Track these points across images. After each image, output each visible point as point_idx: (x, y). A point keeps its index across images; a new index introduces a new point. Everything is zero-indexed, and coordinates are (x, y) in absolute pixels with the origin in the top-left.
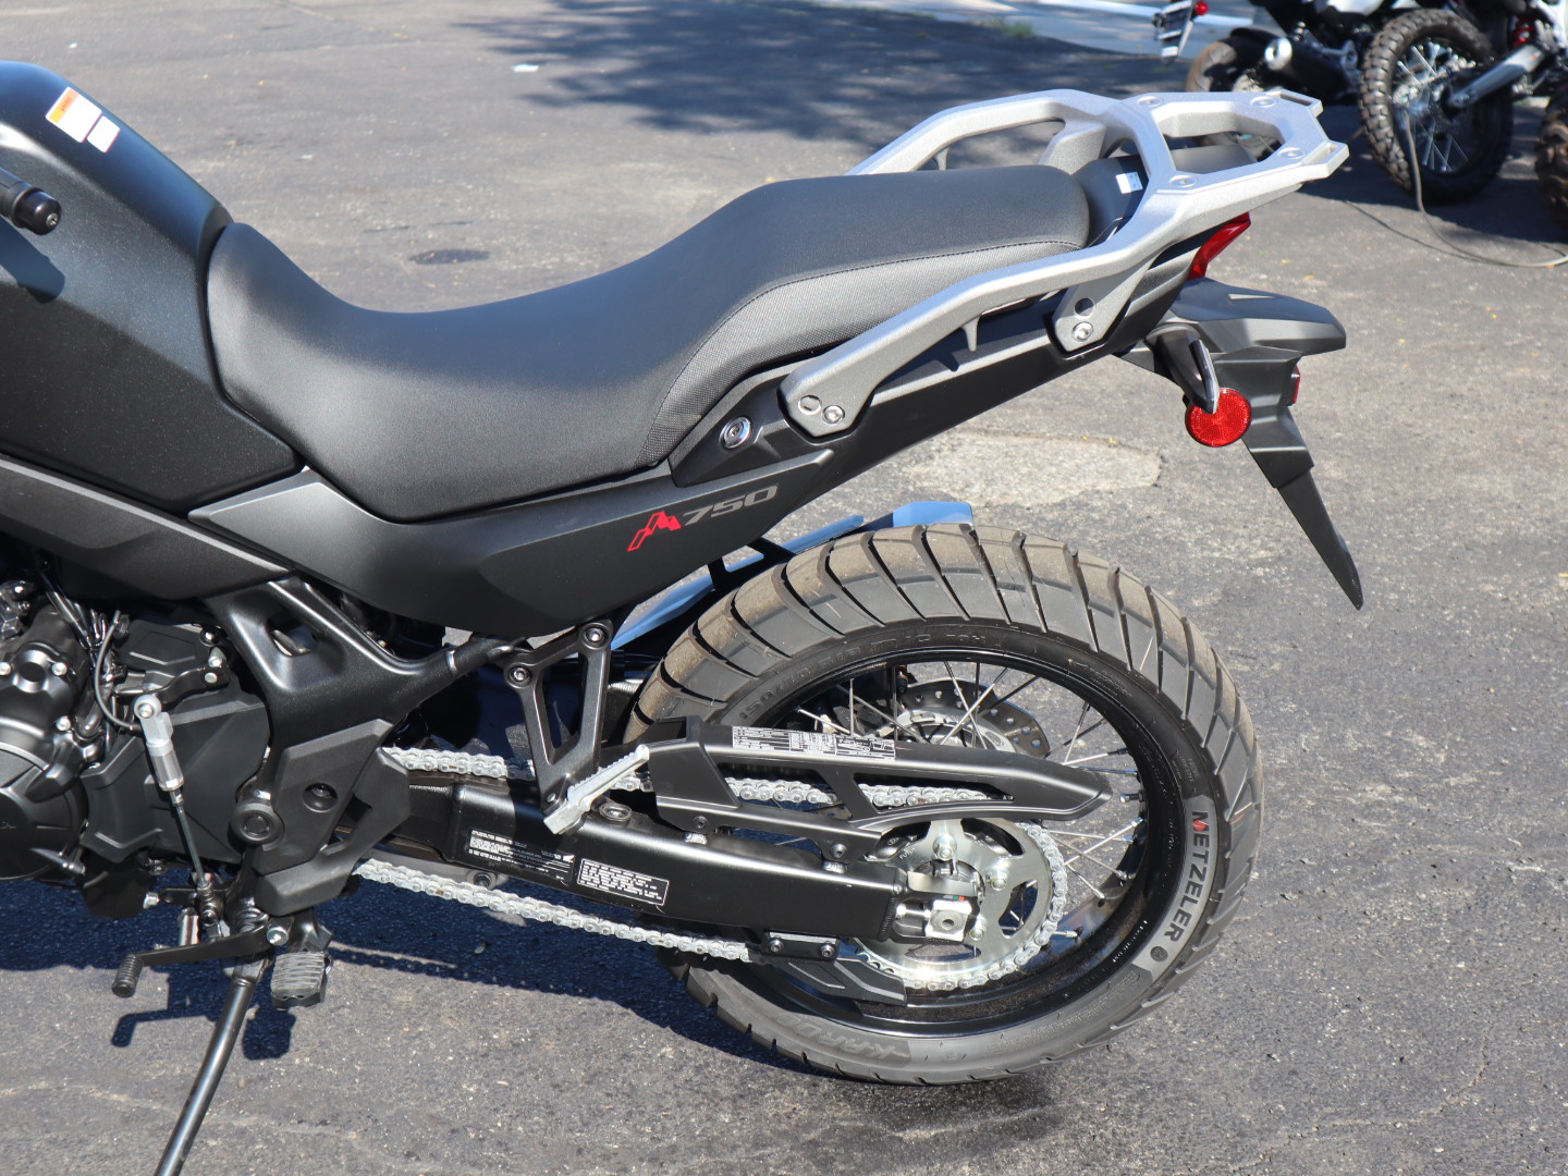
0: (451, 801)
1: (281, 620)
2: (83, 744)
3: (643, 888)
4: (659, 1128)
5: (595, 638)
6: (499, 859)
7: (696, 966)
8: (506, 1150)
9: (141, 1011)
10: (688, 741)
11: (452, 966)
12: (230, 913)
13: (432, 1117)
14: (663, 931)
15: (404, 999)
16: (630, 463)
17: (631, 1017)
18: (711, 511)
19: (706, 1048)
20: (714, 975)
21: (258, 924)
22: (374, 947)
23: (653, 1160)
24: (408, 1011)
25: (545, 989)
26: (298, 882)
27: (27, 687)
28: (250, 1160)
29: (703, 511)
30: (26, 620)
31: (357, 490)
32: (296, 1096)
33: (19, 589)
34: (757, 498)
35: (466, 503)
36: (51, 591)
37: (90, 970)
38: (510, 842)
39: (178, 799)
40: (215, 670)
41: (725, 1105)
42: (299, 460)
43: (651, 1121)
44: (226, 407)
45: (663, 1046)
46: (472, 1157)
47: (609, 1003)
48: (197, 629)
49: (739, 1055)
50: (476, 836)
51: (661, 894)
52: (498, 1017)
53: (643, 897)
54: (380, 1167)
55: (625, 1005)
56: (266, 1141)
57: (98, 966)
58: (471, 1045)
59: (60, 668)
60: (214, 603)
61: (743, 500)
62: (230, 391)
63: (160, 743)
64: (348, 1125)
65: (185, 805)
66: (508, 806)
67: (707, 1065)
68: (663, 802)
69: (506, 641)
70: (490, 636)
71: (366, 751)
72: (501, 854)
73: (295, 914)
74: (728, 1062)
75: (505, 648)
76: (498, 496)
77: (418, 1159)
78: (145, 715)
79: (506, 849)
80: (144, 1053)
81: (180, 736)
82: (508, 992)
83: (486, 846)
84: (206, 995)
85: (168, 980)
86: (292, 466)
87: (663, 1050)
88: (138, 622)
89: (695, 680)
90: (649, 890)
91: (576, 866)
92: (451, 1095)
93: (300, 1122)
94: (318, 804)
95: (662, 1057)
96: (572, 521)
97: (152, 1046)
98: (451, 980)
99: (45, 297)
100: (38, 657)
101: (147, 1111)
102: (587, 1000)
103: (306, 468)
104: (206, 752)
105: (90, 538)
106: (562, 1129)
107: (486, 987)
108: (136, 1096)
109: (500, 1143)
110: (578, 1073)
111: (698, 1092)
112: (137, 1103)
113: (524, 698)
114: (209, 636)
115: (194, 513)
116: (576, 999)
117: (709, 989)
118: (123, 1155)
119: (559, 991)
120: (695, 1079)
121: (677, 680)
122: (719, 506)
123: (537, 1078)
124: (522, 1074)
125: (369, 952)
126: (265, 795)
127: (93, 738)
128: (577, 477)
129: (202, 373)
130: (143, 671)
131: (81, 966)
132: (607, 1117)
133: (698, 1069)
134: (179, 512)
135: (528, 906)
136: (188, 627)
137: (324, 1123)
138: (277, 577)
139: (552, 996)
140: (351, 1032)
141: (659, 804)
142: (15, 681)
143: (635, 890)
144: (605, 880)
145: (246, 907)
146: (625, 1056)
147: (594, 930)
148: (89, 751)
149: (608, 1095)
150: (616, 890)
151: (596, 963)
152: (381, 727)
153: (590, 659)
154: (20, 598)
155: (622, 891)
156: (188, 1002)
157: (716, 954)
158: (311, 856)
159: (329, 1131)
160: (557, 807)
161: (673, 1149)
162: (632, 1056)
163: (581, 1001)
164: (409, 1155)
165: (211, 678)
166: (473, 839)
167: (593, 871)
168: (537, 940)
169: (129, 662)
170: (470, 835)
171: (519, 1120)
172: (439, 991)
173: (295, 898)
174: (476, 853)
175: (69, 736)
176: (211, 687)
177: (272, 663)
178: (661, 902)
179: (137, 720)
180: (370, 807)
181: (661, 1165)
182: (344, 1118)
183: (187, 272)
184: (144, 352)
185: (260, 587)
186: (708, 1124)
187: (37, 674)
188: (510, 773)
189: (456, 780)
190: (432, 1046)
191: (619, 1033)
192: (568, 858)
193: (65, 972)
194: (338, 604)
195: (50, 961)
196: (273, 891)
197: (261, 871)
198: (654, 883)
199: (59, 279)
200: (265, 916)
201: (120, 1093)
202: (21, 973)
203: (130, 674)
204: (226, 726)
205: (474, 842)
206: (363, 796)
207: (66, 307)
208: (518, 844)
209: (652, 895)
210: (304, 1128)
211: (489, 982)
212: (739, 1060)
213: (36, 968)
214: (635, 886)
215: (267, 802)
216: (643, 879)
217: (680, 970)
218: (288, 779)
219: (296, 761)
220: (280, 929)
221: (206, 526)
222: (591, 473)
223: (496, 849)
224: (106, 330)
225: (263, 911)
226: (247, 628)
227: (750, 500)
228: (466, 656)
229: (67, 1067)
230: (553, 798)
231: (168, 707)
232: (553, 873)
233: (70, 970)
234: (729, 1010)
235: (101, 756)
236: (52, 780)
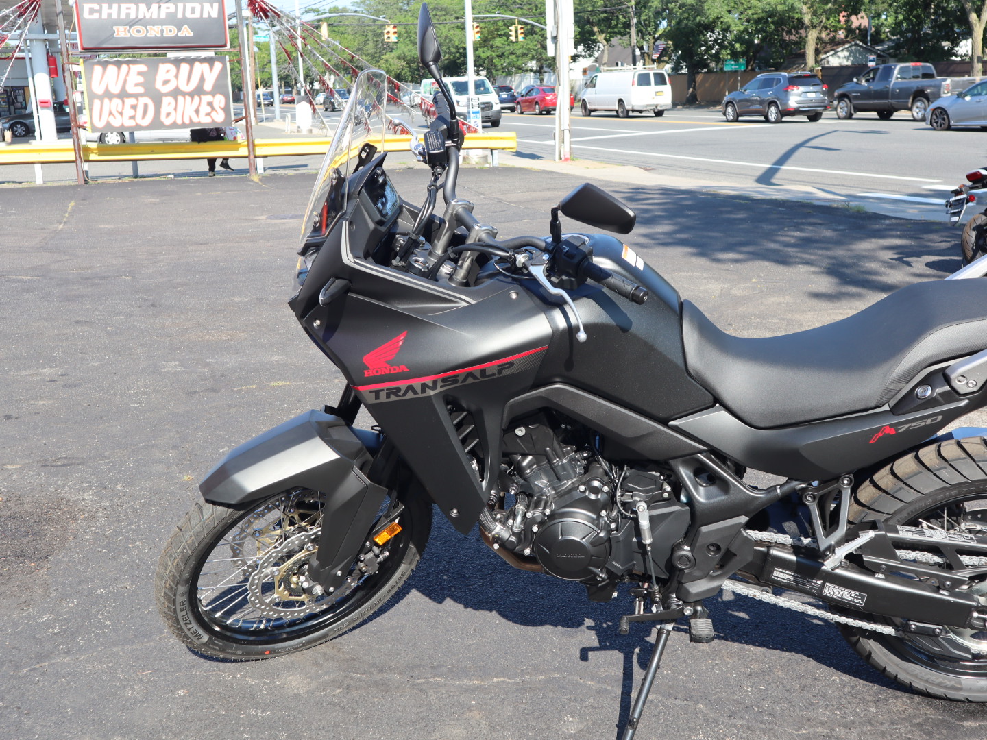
0: (767, 554)
1: (700, 471)
2: (611, 522)
3: (854, 597)
4: (843, 712)
5: (846, 482)
6: (786, 581)
7: (862, 637)
8: (774, 717)
9: (588, 646)
10: (879, 531)
11: (722, 635)
12: (665, 602)
13: (734, 700)
14: (854, 619)
15: (704, 648)
16: (872, 404)
17: (813, 663)
18: (910, 426)
19: (853, 678)
20: (871, 642)
21: (678, 606)
23: (845, 726)
24: (708, 653)
25: (768, 648)
26: (698, 587)
27: (593, 497)
28: (659, 713)
29: (907, 426)
30: (586, 470)
31: (739, 413)
32: (670, 687)
33: (585, 455)
34: (932, 421)
35: (793, 421)
36: (597, 455)
37: (560, 628)
38: (793, 574)
39: (649, 548)
40: (668, 492)
41: (871, 704)
42: (716, 401)
43: (838, 709)
44: (689, 378)
45: (833, 676)
46: (760, 719)
47: (800, 655)
48: (658, 474)
49: (870, 682)
50: (777, 571)
51: (862, 601)
52: (750, 658)
53: (854, 602)
54: (719, 721)
55: (809, 656)
56: (663, 706)
57: (563, 626)
58: (742, 670)
59: (606, 489)
60: (672, 462)
61: (926, 422)
62: (691, 371)
63: (645, 523)
64: (697, 702)
65: (652, 551)
66: (793, 558)
67: (857, 686)
68: (866, 558)
69: (803, 481)
70: (797, 480)
71: (735, 531)
72: (788, 579)
73: (694, 602)
74: (866, 685)
75: (803, 486)
76: (808, 418)
77: (735, 718)
78: (641, 510)
79: (790, 577)
80: (596, 665)
81: (652, 519)
82: (752, 648)
83: (781, 575)
84: (615, 641)
85: (596, 634)
86: (711, 404)
87: (834, 678)
88: (633, 470)
89: (876, 504)
90: (857, 598)
91: (823, 586)
92: (741, 692)
93: (676, 699)
94: (712, 553)
95: (834, 680)
96: (844, 430)
97: (599, 662)
98: (723, 641)
99: (625, 330)
100: (596, 484)
101: (606, 690)
102: (790, 654)
103: (717, 405)
104: (662, 527)
105: (628, 433)
106: (798, 710)
107: (740, 645)
108: (599, 682)
109: (770, 714)
110: (796, 685)
111: (856, 698)
112: (599, 686)
113: (811, 508)
114: (662, 477)
115: (671, 423)
116: (784, 652)
117: (868, 648)
118: (602, 707)
119: (775, 649)
120: (853, 692)
121: (866, 504)
122: (915, 424)
123: (778, 686)
124: (770, 684)
126: (687, 548)
127: (614, 520)
128: (847, 410)
129: (680, 362)
130: (632, 492)
131: (555, 625)
132: (816, 706)
133: (853, 687)
134: (665, 422)
135: (793, 604)
136: (654, 473)
137: (687, 700)
138: (701, 452)
139: (772, 651)
140: (685, 661)
141: (864, 559)
142: (587, 493)
143: (850, 599)
144: (836, 592)
145: (671, 598)
146: (816, 679)
147: (823, 617)
148: (613, 526)
149: (814, 696)
150: (841, 598)
151: (788, 637)
152: (743, 519)
153: (843, 492)
154: (585, 459)
155: (844, 599)
156: (608, 644)
157: (880, 631)
158: (706, 576)
159: (690, 703)
160: (830, 557)
161: (853, 722)
162: (819, 680)
163: (787, 654)
164: (730, 716)
165: (666, 495)
166: (775, 572)
167: (831, 589)
168: (757, 626)
169: (626, 488)
170: (774, 570)
171: (775, 704)
172: (719, 646)
173: (698, 594)
174: (776, 578)
175: (606, 519)
176: (664, 500)
177: (696, 489)
178: (861, 604)
179: (636, 513)
180: (735, 555)
181: (850, 729)
182: (695, 698)
183: (675, 320)
184: (660, 353)
185: (694, 456)
186: (866, 712)
187: (596, 491)
188: (794, 543)
189: (769, 545)
190: (724, 670)
191: (810, 668)
192: (820, 582)
193: (548, 628)
194: (725, 463)
195: (542, 623)
196: (687, 591)
197: (683, 582)
198: (859, 595)
199: (630, 323)
200: (681, 602)
201: (592, 681)
202: (531, 627)
203: (627, 493)
204: (671, 517)
205: (775, 573)
206: (733, 550)
207: (635, 336)
208: (796, 575)
209: (858, 601)
210: (678, 702)
211: (741, 643)
212: (871, 684)
213: (537, 626)
214: (851, 596)
215: (688, 551)
216: (854, 593)
217: (855, 639)
218: (701, 541)
219: (705, 533)
220: (689, 608)
221: (676, 429)
222: (853, 409)
223: (786, 577)
224: (646, 343)
225: (680, 600)
226: (685, 473)
227: (929, 422)
228: (786, 488)
229: (565, 669)
230: (828, 553)
231: (649, 508)
232: (811, 589)
233: (552, 627)
234: (876, 659)
235: (617, 529)
236: (601, 537)
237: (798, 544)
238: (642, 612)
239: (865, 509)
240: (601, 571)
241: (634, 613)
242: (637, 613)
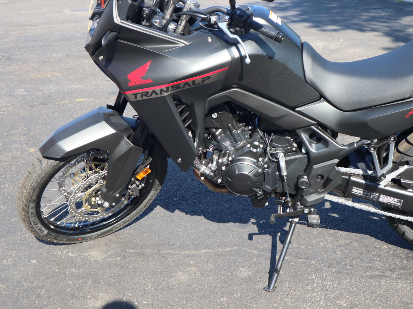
0: (349, 180)
1: (313, 136)
2: (265, 164)
3: (396, 202)
4: (389, 264)
5: (392, 139)
6: (359, 194)
7: (400, 224)
8: (352, 267)
9: (253, 233)
10: (410, 166)
11: (324, 226)
12: (294, 206)
13: (331, 259)
14: (396, 214)
15: (315, 232)
16: (407, 96)
17: (373, 239)
19: (395, 246)
20: (405, 226)
21: (301, 208)
22: (304, 221)
23: (390, 271)
24: (317, 235)
25: (349, 232)
26: (312, 198)
27: (254, 150)
28: (291, 266)
30: (251, 136)
31: (335, 103)
32: (297, 253)
33: (250, 128)
35: (364, 106)
36: (256, 128)
37: (237, 224)
38: (363, 190)
39: (285, 178)
40: (295, 147)
41: (404, 259)
42: (322, 97)
43: (386, 262)
44: (306, 84)
45: (384, 245)
46: (345, 268)
47: (366, 235)
48: (290, 138)
49: (404, 248)
50: (354, 189)
51: (400, 204)
52: (340, 237)
53: (396, 204)
54: (323, 269)
55: (371, 236)
56: (293, 262)
57: (239, 223)
58: (335, 243)
59: (262, 146)
60: (298, 131)
62: (307, 80)
63: (283, 164)
64: (311, 260)
65: (287, 179)
66: (363, 182)
67: (397, 250)
68: (403, 181)
69: (369, 139)
70: (366, 139)
71: (331, 168)
72: (360, 193)
73: (310, 206)
74: (402, 250)
75: (369, 142)
76: (372, 105)
77: (331, 268)
78: (281, 157)
79: (361, 192)
80: (257, 242)
81: (287, 162)
82: (340, 232)
83: (356, 191)
84: (267, 230)
85: (257, 226)
86: (319, 98)
87: (384, 246)
88: (276, 136)
89: (408, 152)
90: (397, 202)
91: (379, 196)
92: (335, 254)
93: (300, 258)
94: (319, 180)
95: (384, 248)
96: (392, 110)
97: (258, 241)
98: (325, 229)
99: (271, 58)
100: (256, 143)
101: (262, 255)
102: (361, 235)
103: (322, 99)
104: (292, 167)
105: (273, 115)
106: (365, 263)
107: (334, 231)
108: (259, 251)
109: (350, 265)
110: (364, 251)
111: (396, 256)
112: (259, 253)
113: (373, 154)
114: (292, 140)
115: (297, 109)
116: (358, 234)
117: (403, 230)
118: (261, 263)
119: (353, 232)
120: (395, 253)
121: (403, 152)
123: (354, 251)
124: (350, 250)
125: (303, 222)
126: (306, 177)
128: (393, 100)
129: (302, 76)
130: (276, 148)
131: (235, 222)
132: (375, 261)
133: (395, 251)
134: (293, 109)
135: (363, 207)
136: (288, 137)
137: (306, 259)
138: (313, 125)
139: (351, 233)
140: (304, 239)
141: (402, 181)
142: (251, 149)
143: (394, 203)
144: (386, 200)
145: (297, 204)
146: (375, 247)
147: (379, 213)
148: (266, 166)
149: (374, 256)
150: (389, 202)
151: (360, 226)
152: (336, 161)
153: (391, 145)
154: (250, 130)
155: (390, 203)
156: (263, 231)
157: (409, 220)
158: (316, 192)
159: (307, 261)
160: (383, 180)
161: (395, 269)
162: (377, 247)
163: (359, 235)
164: (329, 267)
165: (294, 149)
166: (353, 189)
167: (383, 198)
168: (343, 221)
169: (273, 146)
170: (353, 188)
171: (353, 260)
172: (323, 231)
173: (311, 202)
174: (354, 193)
175: (262, 162)
176: (293, 151)
177: (311, 145)
178: (400, 206)
179: (278, 159)
180: (332, 180)
181: (393, 272)
182: (310, 258)
183: (299, 52)
184: (291, 71)
185: (309, 127)
186: (402, 264)
187: (256, 147)
188: (363, 173)
189: (350, 175)
190: (326, 243)
191: (372, 242)
192: (377, 194)
193: (231, 224)
194: (326, 131)
195: (228, 221)
196: (306, 200)
197: (304, 195)
198: (399, 201)
199: (274, 54)
200: (303, 206)
201: (255, 250)
202: (222, 224)
203: (273, 149)
204: (297, 160)
205: (353, 190)
206: (331, 177)
207: (277, 61)
208: (364, 191)
209: (398, 204)
210: (301, 260)
211: (335, 229)
212: (404, 249)
213: (225, 223)
214: (394, 202)
215: (306, 179)
216: (396, 200)
217: (396, 225)
218: (313, 173)
219: (315, 169)
220: (307, 209)
221: (300, 112)
222: (397, 99)
223: (359, 192)
224: (283, 65)
225: (302, 205)
226: (304, 137)
228: (359, 144)
229: (240, 244)
230: (382, 178)
231: (285, 156)
232: (373, 198)
233: (233, 223)
234: (407, 236)
235: (268, 168)
236: (259, 172)
237: (366, 174)
238: (281, 212)
239: (402, 155)
240: (260, 190)
241: (277, 213)
242: (279, 212)
